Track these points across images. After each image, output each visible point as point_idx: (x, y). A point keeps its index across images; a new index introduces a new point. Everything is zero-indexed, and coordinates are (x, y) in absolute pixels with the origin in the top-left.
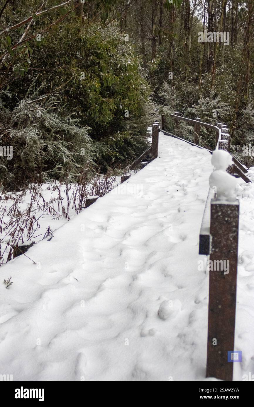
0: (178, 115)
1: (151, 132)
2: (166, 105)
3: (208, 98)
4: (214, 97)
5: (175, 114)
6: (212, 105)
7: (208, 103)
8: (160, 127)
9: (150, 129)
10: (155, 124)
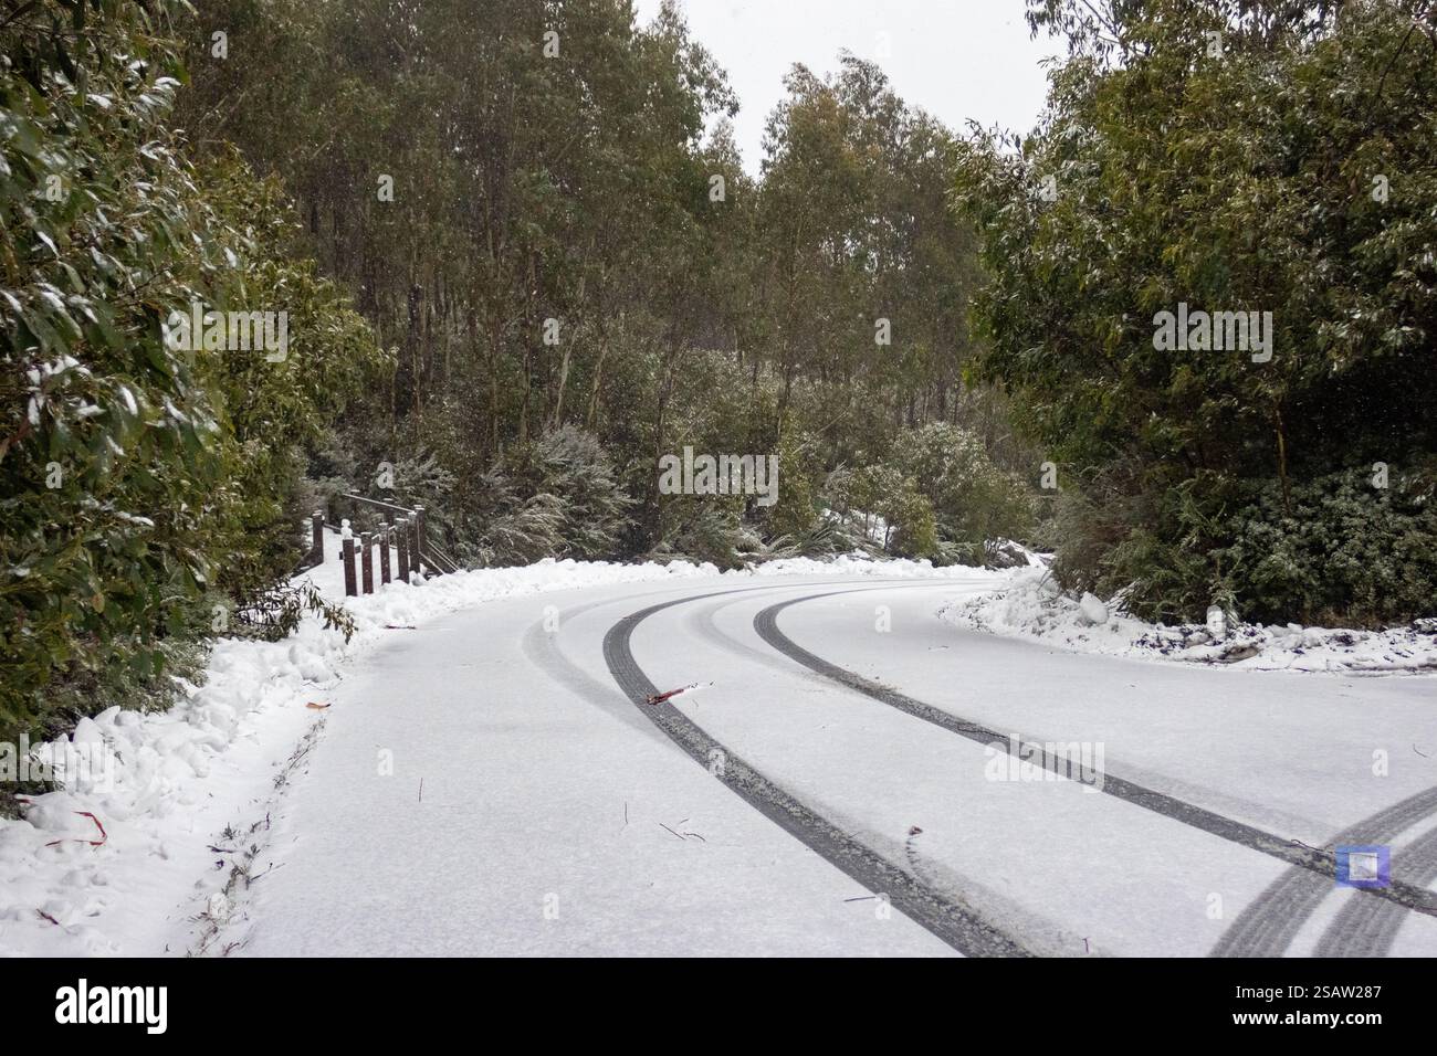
0: (357, 494)
1: (311, 527)
2: (335, 475)
3: (411, 461)
4: (424, 458)
5: (352, 493)
6: (420, 473)
7: (412, 469)
8: (323, 518)
9: (308, 522)
10: (317, 513)
